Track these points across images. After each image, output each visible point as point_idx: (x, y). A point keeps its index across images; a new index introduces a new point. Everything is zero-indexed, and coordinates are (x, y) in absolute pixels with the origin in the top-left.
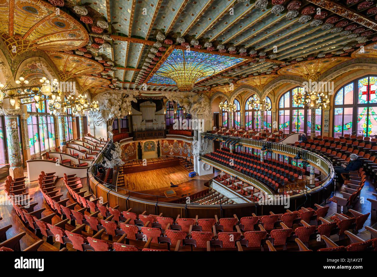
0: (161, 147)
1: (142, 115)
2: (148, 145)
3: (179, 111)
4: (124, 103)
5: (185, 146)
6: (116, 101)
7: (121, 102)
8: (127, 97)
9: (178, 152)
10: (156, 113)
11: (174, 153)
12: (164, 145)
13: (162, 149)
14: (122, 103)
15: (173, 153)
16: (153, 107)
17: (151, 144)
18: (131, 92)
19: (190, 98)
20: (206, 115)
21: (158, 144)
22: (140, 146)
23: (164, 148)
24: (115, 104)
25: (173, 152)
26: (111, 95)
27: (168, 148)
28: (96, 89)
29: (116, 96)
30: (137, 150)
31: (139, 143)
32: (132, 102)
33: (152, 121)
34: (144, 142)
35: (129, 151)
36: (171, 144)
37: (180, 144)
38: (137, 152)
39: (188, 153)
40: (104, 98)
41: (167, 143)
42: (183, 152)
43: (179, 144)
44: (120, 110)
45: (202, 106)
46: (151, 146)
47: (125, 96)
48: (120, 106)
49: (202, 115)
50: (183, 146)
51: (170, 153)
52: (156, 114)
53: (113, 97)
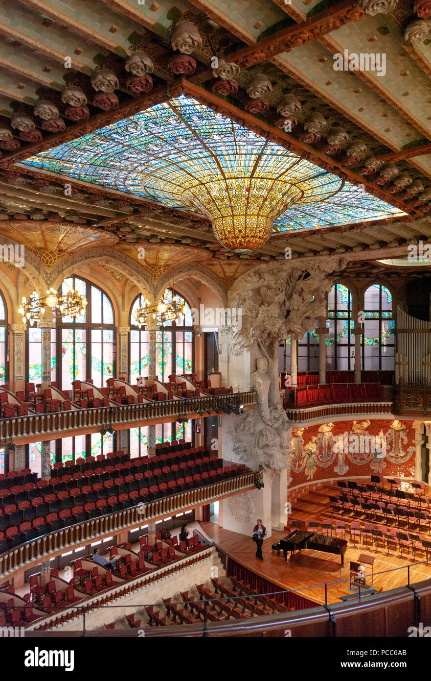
4: (295, 296)
6: (269, 293)
7: (281, 297)
8: (304, 279)
14: (290, 296)
18: (313, 262)
24: (268, 299)
26: (261, 277)
28: (236, 266)
29: (272, 278)
30: (419, 447)
31: (424, 428)
38: (418, 455)
44: (287, 314)
47: (300, 277)
53: (266, 283)
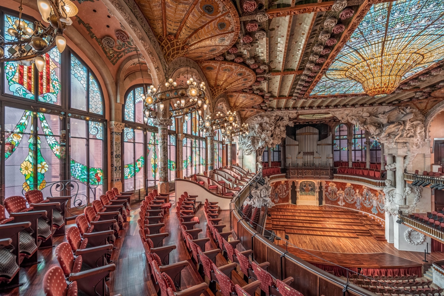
0: (324, 192)
1: (298, 145)
2: (305, 186)
3: (357, 140)
4: (277, 128)
5: (367, 195)
6: (268, 125)
7: (273, 127)
8: (281, 120)
9: (352, 202)
10: (319, 142)
11: (346, 203)
12: (329, 189)
13: (325, 195)
14: (275, 128)
15: (344, 204)
16: (315, 134)
17: (310, 185)
18: (287, 113)
19: (380, 116)
20: (417, 144)
21: (321, 187)
22: (294, 187)
23: (330, 194)
24: (266, 128)
25: (344, 201)
26: (262, 118)
27: (335, 194)
28: (246, 112)
29: (268, 119)
30: (290, 191)
31: (293, 183)
32: (287, 127)
33: (312, 153)
34: (300, 181)
35: (281, 191)
36: (340, 189)
37: (357, 191)
38: (290, 194)
39: (372, 206)
40: (255, 122)
41: (334, 186)
42: (361, 204)
43: (355, 190)
44: (272, 136)
45: (407, 127)
46: (310, 188)
47: (278, 119)
48: (272, 131)
49: (406, 143)
50: (362, 195)
51: (339, 203)
52: (318, 145)
53: (265, 121)
